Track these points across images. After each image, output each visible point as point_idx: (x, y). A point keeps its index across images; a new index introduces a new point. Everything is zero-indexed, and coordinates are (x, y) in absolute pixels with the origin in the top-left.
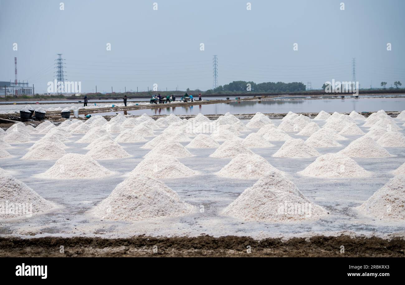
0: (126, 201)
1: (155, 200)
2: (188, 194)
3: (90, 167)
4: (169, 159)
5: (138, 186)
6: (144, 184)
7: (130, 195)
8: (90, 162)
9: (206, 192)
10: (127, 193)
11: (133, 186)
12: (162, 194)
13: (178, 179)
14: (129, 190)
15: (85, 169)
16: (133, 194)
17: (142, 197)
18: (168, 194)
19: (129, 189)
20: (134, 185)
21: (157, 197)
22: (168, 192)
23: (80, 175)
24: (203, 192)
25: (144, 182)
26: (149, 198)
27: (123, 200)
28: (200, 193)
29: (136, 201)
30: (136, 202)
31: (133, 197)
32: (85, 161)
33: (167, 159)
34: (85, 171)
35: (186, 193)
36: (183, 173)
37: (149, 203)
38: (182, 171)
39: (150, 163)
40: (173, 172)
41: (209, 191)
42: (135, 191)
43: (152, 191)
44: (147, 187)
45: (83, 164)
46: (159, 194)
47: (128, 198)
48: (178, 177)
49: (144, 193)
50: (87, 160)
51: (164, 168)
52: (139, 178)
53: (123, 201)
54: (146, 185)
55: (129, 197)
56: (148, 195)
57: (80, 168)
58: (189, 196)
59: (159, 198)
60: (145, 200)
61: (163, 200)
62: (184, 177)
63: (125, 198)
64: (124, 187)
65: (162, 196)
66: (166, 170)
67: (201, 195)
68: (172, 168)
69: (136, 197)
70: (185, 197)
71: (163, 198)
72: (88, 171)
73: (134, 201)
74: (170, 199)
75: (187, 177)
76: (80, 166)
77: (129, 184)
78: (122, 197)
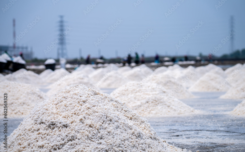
0: (44, 132)
1: (102, 132)
2: (175, 134)
3: (33, 101)
4: (153, 89)
5: (71, 104)
6: (84, 102)
7: (53, 120)
8: (34, 93)
9: (209, 132)
10: (49, 118)
11: (61, 106)
12: (117, 121)
13: (165, 118)
14: (52, 113)
15: (24, 104)
16: (60, 119)
17: (77, 126)
18: (131, 123)
19: (55, 111)
20: (64, 102)
21: (106, 125)
22: (131, 119)
23: (15, 112)
24: (203, 132)
25: (83, 98)
26: (90, 126)
27: (40, 131)
28: (197, 134)
29: (64, 132)
30: (64, 135)
31: (59, 125)
32: (26, 92)
33: (150, 88)
34: (25, 106)
35: (174, 132)
36: (175, 110)
37: (90, 136)
38: (174, 107)
39: (124, 95)
40: (159, 107)
41: (214, 131)
42: (64, 114)
43: (96, 114)
44: (89, 106)
45: (22, 96)
46: (111, 120)
47: (49, 126)
48: (166, 116)
49: (81, 117)
50: (29, 91)
51: (144, 101)
52: (76, 92)
53: (39, 134)
54: (87, 104)
55: (52, 125)
56: (88, 122)
57: (16, 101)
58: (178, 136)
59: (111, 128)
60: (81, 131)
61: (119, 131)
62: (176, 115)
63: (45, 126)
64: (45, 107)
65: (116, 123)
66: (147, 104)
67: (199, 135)
68: (156, 102)
69: (65, 126)
70: (170, 137)
71: (118, 127)
72: (29, 107)
73: (60, 133)
74: (133, 130)
75: (180, 115)
76: (17, 99)
77: (56, 102)
78: (39, 125)
